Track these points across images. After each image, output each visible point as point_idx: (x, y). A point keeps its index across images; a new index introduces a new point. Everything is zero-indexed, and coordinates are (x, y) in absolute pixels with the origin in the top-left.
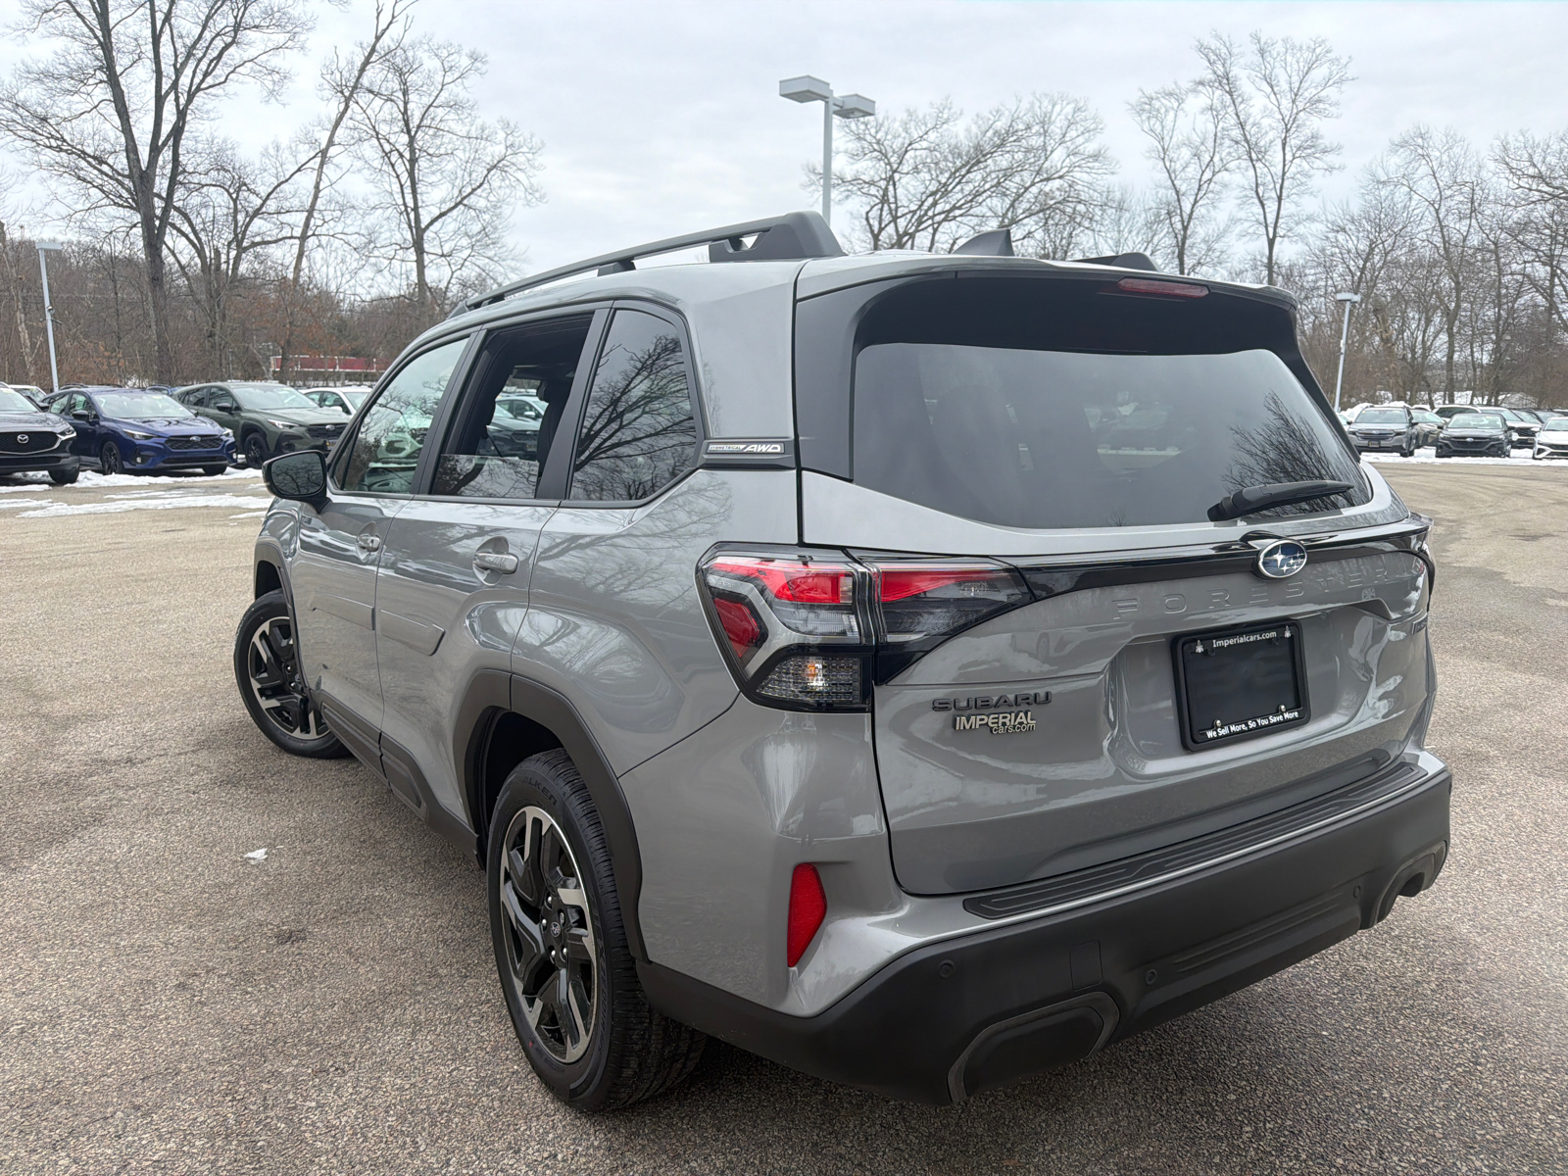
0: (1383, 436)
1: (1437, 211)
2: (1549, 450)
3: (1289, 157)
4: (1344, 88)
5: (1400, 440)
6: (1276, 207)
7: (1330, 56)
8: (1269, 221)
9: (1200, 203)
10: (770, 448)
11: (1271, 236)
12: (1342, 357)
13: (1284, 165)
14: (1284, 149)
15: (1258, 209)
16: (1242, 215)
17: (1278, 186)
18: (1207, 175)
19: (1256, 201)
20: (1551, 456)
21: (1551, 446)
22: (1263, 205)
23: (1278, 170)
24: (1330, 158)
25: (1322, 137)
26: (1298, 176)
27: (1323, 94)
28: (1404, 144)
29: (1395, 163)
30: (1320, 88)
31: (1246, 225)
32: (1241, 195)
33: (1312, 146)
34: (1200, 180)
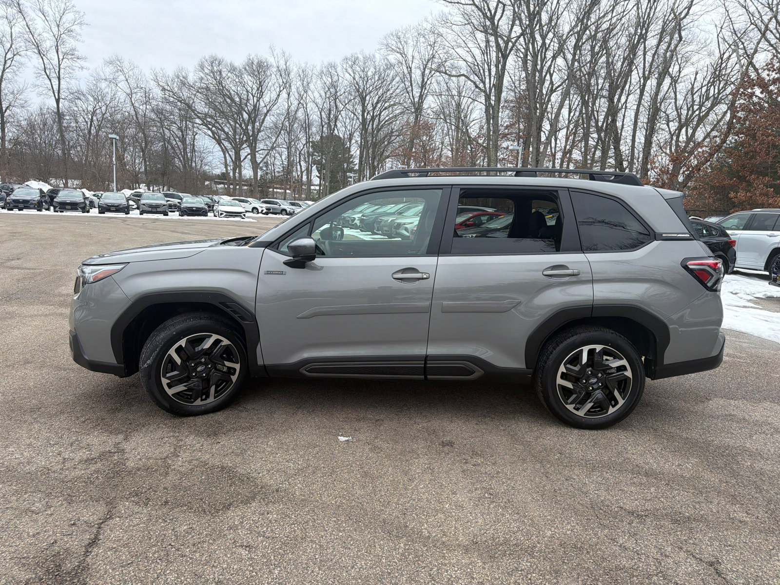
0: (157, 206)
1: (131, 98)
2: (225, 214)
3: (61, 57)
4: (83, 27)
5: (165, 208)
6: (57, 83)
7: (75, 9)
8: (55, 89)
9: (7, 71)
10: (686, 235)
11: (57, 97)
12: (114, 166)
13: (59, 61)
14: (57, 52)
15: (48, 82)
16: (38, 83)
17: (57, 71)
18: (9, 55)
19: (46, 77)
20: (226, 216)
21: (226, 212)
22: (50, 80)
23: (55, 62)
24: (81, 63)
25: (78, 51)
26: (67, 68)
27: (72, 27)
28: (111, 63)
29: (108, 71)
30: (71, 25)
31: (41, 89)
32: (37, 72)
33: (71, 54)
34: (5, 57)
